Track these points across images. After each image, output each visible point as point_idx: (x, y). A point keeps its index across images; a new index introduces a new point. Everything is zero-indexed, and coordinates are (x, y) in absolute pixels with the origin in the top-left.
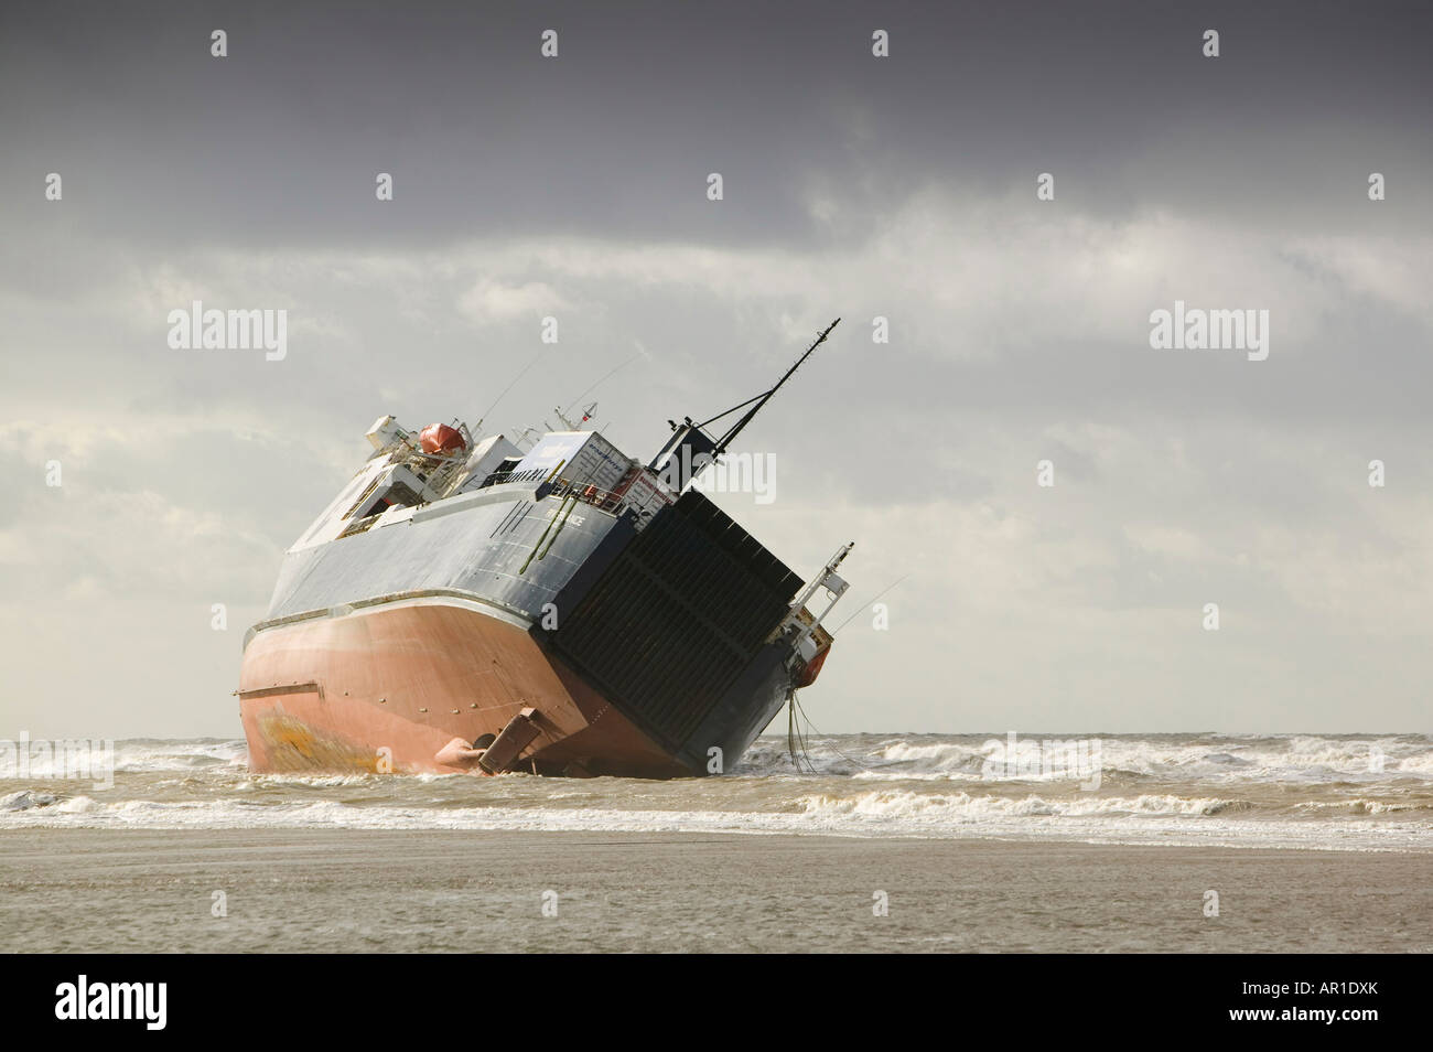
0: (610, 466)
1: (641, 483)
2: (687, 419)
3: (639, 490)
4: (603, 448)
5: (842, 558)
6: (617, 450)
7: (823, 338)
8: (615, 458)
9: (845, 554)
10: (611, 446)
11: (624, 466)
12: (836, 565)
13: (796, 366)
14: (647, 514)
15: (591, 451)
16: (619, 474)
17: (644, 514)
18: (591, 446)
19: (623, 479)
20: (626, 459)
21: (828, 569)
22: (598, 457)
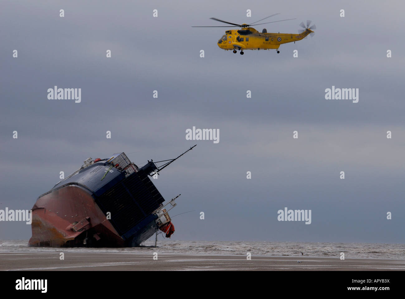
0: (125, 162)
1: (131, 167)
2: (152, 160)
3: (131, 169)
4: (125, 157)
5: (177, 197)
6: (128, 158)
7: (191, 149)
8: (127, 160)
9: (178, 197)
10: (127, 157)
11: (129, 163)
12: (175, 199)
13: (183, 154)
14: (129, 173)
15: (121, 157)
16: (127, 165)
17: (128, 173)
18: (122, 155)
19: (128, 166)
20: (130, 161)
21: (172, 199)
22: (123, 159)
